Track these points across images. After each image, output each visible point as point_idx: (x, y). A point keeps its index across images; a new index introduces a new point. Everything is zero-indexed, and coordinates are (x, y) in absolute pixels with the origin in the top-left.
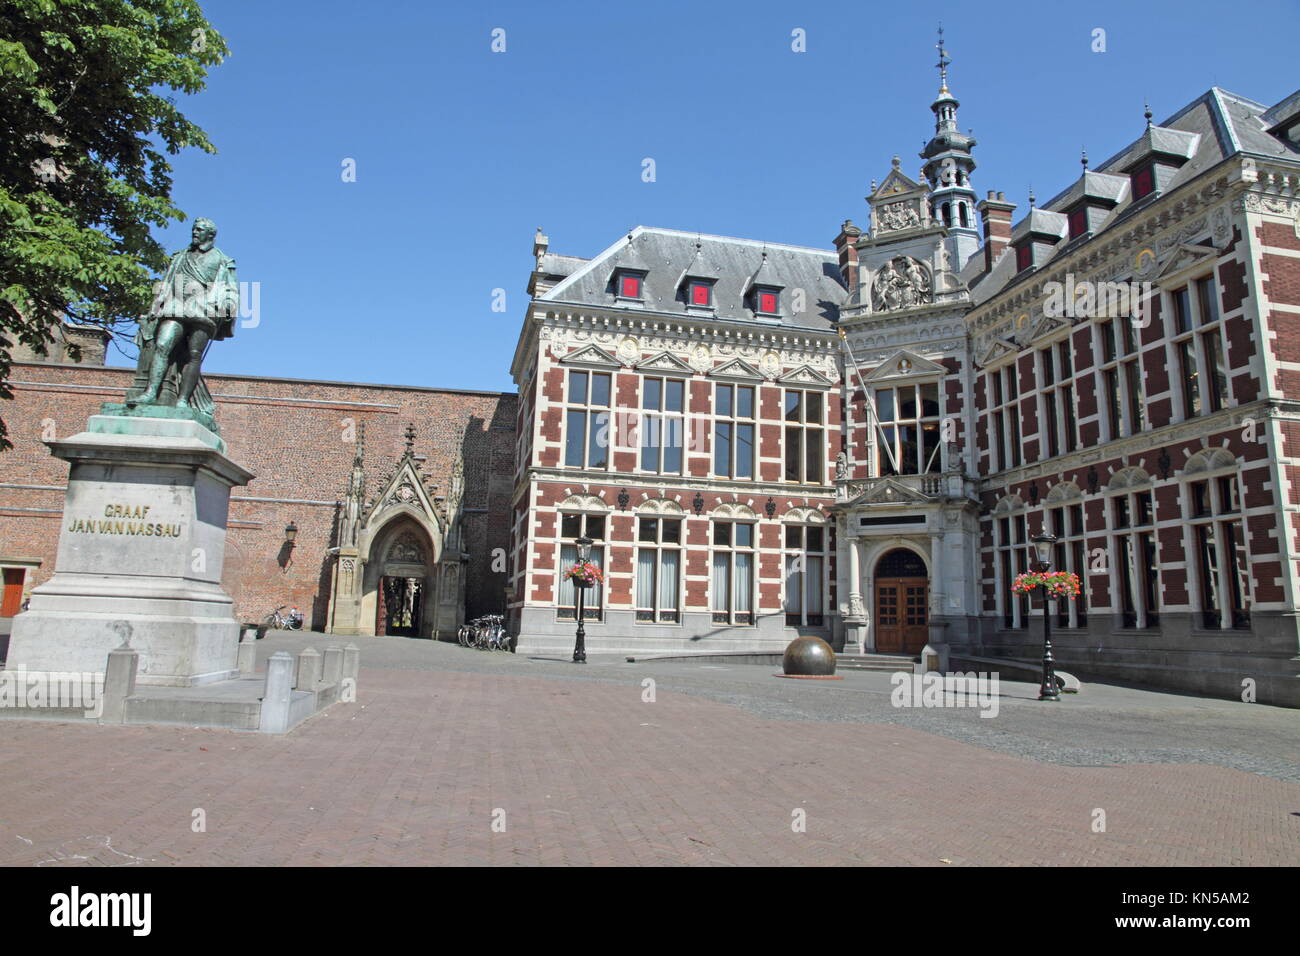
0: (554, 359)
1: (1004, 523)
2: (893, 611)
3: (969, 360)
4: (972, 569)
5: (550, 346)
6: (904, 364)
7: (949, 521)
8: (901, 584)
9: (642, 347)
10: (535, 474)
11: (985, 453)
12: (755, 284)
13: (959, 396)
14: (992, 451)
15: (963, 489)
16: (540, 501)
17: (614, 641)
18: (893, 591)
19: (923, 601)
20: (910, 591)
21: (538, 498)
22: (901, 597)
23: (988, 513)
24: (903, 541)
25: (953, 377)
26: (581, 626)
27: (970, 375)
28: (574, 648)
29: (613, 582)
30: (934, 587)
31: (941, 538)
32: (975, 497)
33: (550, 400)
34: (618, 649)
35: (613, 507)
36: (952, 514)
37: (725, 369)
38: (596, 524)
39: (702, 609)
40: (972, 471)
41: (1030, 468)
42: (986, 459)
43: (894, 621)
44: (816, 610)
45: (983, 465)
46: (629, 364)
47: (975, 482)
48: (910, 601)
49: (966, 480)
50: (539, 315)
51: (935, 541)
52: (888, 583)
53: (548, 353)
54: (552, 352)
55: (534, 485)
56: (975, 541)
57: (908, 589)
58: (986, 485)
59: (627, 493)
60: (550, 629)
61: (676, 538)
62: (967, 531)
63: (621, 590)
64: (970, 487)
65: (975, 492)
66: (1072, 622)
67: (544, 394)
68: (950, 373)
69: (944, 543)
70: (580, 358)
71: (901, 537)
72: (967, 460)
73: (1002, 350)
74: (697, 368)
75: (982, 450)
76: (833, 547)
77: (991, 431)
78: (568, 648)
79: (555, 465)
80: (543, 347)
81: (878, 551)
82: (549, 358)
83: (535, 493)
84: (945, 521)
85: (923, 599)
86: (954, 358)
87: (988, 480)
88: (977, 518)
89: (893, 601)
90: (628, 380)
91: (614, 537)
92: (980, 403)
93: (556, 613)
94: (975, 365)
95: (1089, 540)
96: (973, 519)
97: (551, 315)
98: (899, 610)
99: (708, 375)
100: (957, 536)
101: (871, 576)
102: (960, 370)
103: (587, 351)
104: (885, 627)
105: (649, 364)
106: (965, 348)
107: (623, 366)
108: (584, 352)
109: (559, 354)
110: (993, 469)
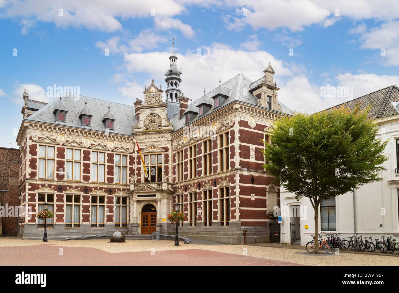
0: (33, 141)
1: (179, 196)
2: (147, 222)
3: (171, 147)
4: (170, 210)
5: (31, 136)
6: (153, 147)
7: (163, 196)
8: (149, 214)
9: (66, 138)
10: (27, 180)
11: (175, 176)
12: (105, 118)
13: (168, 158)
14: (176, 176)
15: (168, 187)
16: (30, 190)
17: (58, 234)
18: (147, 216)
19: (155, 219)
20: (152, 216)
21: (29, 188)
22: (149, 218)
23: (175, 194)
24: (150, 202)
25: (167, 153)
26: (45, 230)
27: (172, 152)
28: (43, 237)
29: (57, 216)
30: (158, 215)
31: (160, 201)
32: (171, 189)
33: (32, 155)
34: (59, 237)
35: (57, 191)
36: (164, 194)
37: (95, 146)
38: (51, 197)
39: (88, 223)
40: (171, 181)
41: (185, 182)
42: (175, 178)
43: (147, 225)
44: (124, 222)
45: (174, 180)
46: (61, 144)
47: (172, 185)
48: (152, 219)
49: (168, 184)
50: (26, 124)
51: (159, 202)
52: (146, 214)
53: (31, 139)
54: (32, 138)
55: (27, 184)
56: (171, 202)
57: (151, 216)
58: (174, 185)
59: (61, 187)
60: (35, 231)
61: (79, 201)
62: (168, 199)
63: (60, 218)
64: (170, 186)
65: (171, 187)
66: (193, 225)
67: (30, 153)
68: (166, 151)
69: (161, 202)
70: (43, 141)
71: (149, 200)
72: (170, 178)
73: (180, 146)
74: (85, 146)
75: (174, 175)
76: (130, 203)
77: (176, 170)
78: (42, 237)
79: (35, 178)
80: (28, 136)
81: (142, 204)
82: (31, 141)
83: (28, 187)
84: (162, 196)
85: (155, 218)
86: (167, 147)
87: (175, 184)
88: (172, 195)
89: (147, 219)
90: (61, 149)
91: (57, 201)
92: (174, 161)
93: (37, 226)
94: (173, 150)
95: (198, 202)
96: (171, 196)
97: (31, 125)
98: (148, 222)
99: (89, 148)
100: (165, 201)
101: (140, 212)
102: (169, 151)
103: (45, 139)
104: (144, 227)
105: (68, 144)
106: (171, 144)
107: (59, 144)
108: (44, 139)
109: (34, 139)
110: (176, 181)
